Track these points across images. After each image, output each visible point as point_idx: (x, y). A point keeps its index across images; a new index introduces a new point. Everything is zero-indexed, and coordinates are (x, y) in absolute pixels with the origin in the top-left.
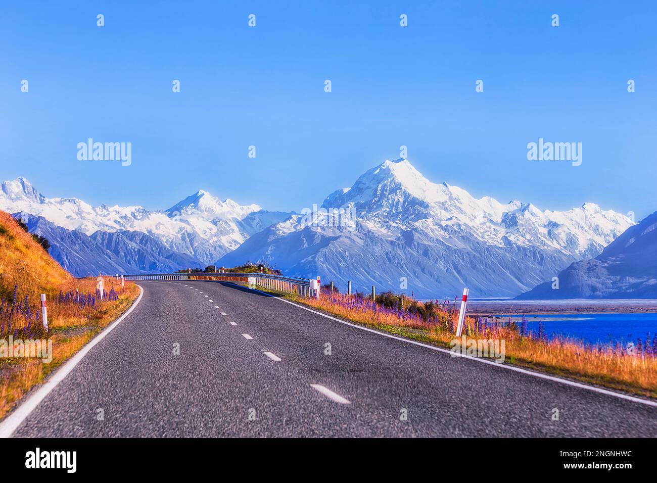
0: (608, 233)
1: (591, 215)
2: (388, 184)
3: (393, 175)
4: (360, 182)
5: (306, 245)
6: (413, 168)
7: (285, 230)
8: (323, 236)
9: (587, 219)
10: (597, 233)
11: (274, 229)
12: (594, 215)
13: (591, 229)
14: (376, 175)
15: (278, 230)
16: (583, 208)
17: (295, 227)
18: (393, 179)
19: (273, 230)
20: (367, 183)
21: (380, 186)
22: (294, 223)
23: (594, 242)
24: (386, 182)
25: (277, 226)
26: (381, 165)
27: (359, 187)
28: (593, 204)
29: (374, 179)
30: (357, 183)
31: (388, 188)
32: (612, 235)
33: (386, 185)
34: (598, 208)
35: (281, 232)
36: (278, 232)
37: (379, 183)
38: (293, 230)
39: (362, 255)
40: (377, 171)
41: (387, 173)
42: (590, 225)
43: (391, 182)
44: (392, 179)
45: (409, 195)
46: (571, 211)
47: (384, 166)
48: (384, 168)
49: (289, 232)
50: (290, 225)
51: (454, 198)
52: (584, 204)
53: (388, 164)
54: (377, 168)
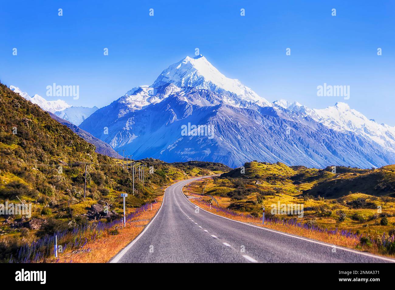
0: (360, 128)
1: (344, 112)
2: (192, 77)
3: (195, 69)
4: (163, 76)
5: (175, 117)
6: (210, 64)
7: (138, 104)
8: (195, 107)
9: (341, 116)
10: (351, 127)
11: (124, 102)
12: (346, 112)
13: (345, 124)
14: (178, 70)
15: (128, 104)
16: (337, 106)
17: (149, 100)
18: (196, 73)
19: (123, 104)
20: (170, 77)
21: (183, 79)
22: (147, 96)
23: (361, 134)
24: (189, 75)
25: (127, 99)
26: (182, 61)
27: (162, 80)
28: (344, 103)
29: (176, 73)
30: (161, 77)
31: (192, 81)
32: (363, 129)
33: (189, 79)
34: (348, 107)
35: (133, 105)
36: (129, 106)
37: (182, 77)
38: (147, 104)
39: (255, 128)
40: (179, 66)
41: (190, 67)
42: (344, 121)
43: (194, 75)
44: (194, 72)
45: (215, 86)
46: (327, 109)
47: (185, 61)
48: (186, 63)
49: (143, 106)
50: (142, 98)
51: (248, 91)
52: (337, 104)
53: (189, 60)
54: (178, 64)
